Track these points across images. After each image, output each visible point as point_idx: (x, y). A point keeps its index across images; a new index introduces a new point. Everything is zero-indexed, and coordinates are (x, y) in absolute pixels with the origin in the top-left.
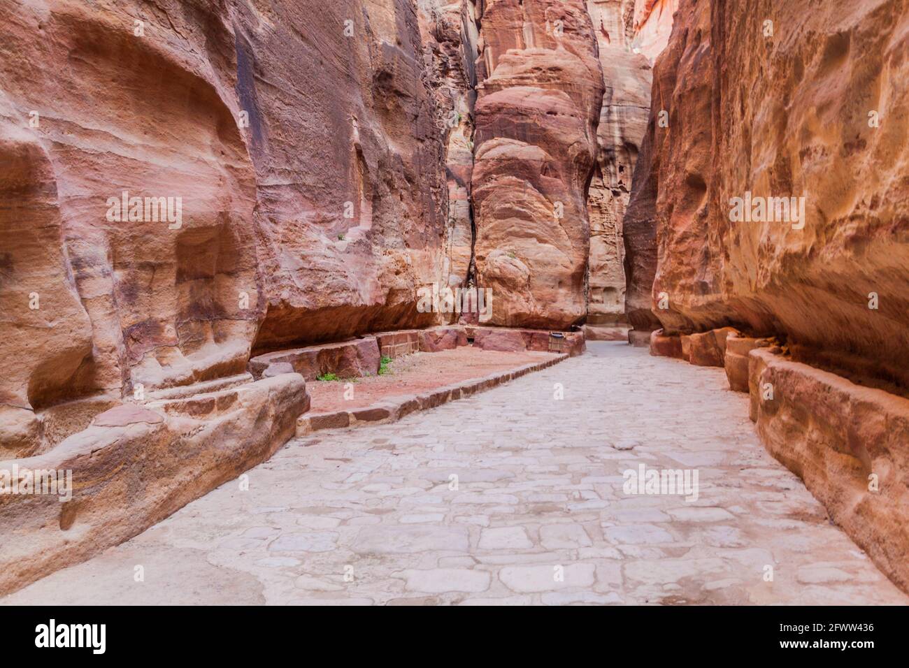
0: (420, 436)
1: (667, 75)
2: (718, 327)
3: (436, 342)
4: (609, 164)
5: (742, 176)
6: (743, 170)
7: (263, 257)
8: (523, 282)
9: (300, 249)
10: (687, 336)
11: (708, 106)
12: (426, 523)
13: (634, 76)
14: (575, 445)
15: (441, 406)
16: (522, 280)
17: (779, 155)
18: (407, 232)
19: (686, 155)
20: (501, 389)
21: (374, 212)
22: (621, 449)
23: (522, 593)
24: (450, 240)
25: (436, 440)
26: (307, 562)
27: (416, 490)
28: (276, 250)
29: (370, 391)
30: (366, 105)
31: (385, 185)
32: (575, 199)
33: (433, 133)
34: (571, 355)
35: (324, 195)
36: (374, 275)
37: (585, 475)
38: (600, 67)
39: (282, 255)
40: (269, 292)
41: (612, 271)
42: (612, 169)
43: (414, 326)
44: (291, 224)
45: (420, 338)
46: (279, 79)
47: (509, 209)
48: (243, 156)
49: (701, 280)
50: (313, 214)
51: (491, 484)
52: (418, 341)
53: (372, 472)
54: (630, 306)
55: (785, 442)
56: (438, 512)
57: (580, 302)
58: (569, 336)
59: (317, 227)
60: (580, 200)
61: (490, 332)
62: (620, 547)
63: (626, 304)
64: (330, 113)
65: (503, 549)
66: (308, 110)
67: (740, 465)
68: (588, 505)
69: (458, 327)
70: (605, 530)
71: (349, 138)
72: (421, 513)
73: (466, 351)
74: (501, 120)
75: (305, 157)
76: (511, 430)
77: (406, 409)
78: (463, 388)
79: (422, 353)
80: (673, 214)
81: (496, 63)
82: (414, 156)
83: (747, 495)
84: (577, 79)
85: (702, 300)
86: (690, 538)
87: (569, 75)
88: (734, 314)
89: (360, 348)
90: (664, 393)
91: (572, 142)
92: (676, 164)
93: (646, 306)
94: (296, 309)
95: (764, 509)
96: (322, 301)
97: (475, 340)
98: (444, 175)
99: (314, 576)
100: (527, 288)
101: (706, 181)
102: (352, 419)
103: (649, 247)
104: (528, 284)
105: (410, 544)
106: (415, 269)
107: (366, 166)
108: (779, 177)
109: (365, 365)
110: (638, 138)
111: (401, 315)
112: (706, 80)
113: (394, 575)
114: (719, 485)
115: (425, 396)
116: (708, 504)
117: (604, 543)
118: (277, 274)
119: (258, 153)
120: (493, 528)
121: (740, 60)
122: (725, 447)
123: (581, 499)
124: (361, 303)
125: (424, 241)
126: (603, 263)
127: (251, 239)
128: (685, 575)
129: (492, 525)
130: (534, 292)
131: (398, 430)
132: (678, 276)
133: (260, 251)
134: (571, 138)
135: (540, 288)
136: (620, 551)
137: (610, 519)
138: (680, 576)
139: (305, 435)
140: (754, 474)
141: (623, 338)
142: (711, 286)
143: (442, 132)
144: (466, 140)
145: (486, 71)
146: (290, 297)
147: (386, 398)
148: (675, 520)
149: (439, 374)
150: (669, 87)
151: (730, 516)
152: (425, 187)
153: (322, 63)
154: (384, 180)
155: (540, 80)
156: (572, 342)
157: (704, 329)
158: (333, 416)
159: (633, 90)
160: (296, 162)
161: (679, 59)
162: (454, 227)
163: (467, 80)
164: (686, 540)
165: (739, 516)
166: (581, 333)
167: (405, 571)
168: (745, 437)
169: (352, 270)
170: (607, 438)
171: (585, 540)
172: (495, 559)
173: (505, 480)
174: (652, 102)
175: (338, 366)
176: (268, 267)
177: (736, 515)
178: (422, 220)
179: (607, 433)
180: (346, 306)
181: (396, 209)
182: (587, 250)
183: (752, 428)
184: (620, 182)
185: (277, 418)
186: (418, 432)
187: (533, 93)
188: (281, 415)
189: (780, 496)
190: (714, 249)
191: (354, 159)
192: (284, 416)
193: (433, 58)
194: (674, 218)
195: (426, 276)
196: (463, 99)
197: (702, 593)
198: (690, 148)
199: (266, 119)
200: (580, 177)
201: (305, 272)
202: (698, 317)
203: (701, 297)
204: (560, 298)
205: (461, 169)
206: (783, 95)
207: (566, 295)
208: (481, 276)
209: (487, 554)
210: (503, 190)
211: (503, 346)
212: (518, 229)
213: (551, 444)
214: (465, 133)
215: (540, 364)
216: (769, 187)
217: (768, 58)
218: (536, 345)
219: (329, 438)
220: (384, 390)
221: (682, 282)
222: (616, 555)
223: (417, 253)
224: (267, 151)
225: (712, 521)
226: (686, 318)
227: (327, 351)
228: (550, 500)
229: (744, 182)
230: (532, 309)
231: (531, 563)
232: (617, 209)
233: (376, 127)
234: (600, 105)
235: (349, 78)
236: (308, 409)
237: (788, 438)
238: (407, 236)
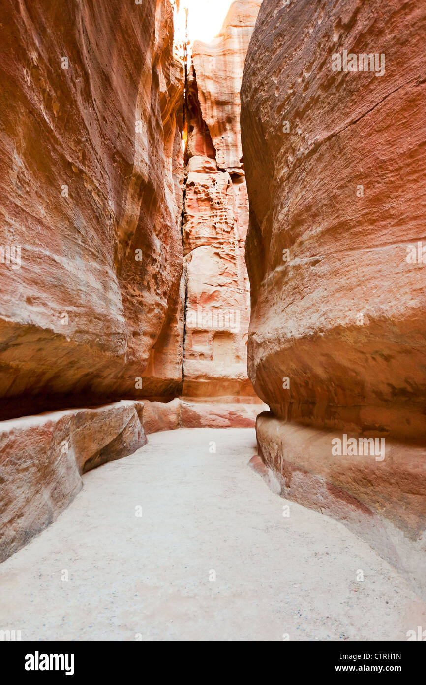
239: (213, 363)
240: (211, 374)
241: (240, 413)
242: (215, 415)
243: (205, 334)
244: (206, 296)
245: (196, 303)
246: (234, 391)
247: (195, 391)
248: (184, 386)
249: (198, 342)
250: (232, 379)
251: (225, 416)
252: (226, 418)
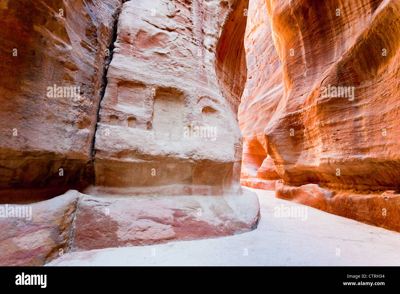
239: (151, 133)
240: (145, 150)
241: (192, 213)
242: (148, 218)
243: (141, 89)
244: (144, 37)
245: (129, 43)
246: (185, 178)
247: (119, 178)
248: (96, 169)
249: (127, 100)
250: (181, 159)
251: (166, 219)
252: (168, 224)
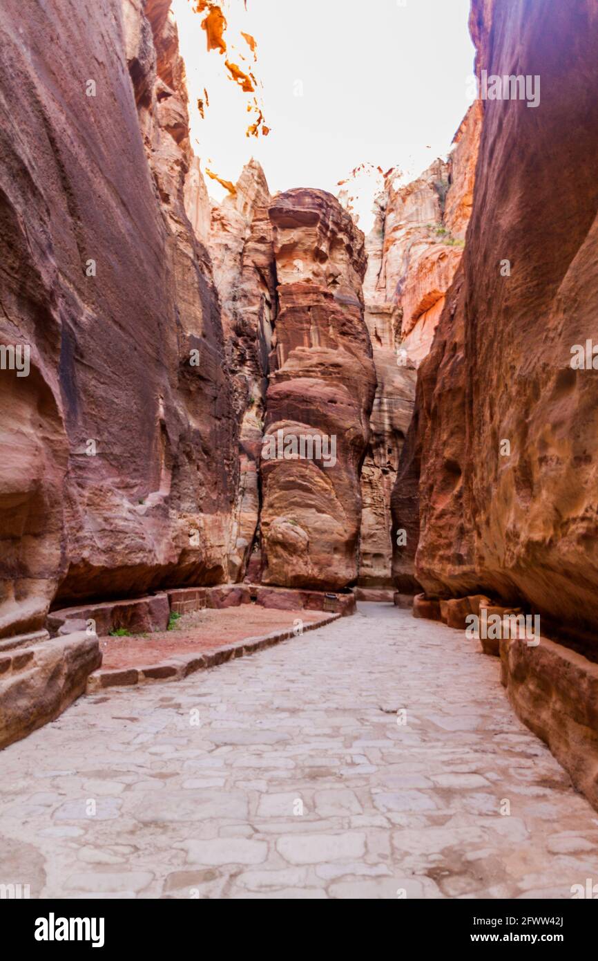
0: (204, 695)
1: (429, 377)
2: (472, 594)
3: (222, 600)
4: (379, 446)
5: (491, 470)
6: (492, 465)
7: (68, 519)
8: (303, 547)
9: (104, 512)
10: (446, 602)
11: (463, 405)
12: (207, 788)
13: (401, 374)
14: (347, 707)
15: (225, 664)
16: (301, 545)
17: (522, 457)
18: (201, 499)
19: (445, 444)
20: (280, 647)
21: (173, 479)
22: (388, 712)
23: (298, 865)
24: (239, 507)
25: (219, 700)
26: (91, 831)
27: (198, 752)
28: (81, 512)
29: (159, 647)
30: (172, 386)
31: (184, 456)
32: (350, 476)
33: (229, 413)
34: (344, 615)
35: (129, 463)
36: (169, 537)
37: (356, 738)
38: (373, 366)
39: (86, 517)
40: (71, 551)
41: (381, 539)
42: (382, 451)
43: (203, 584)
44: (96, 489)
45: (207, 596)
46: (97, 361)
47: (293, 482)
48: (59, 429)
49: (457, 552)
50: (117, 480)
51: (270, 747)
52: (205, 599)
53: (157, 733)
54: (396, 572)
55: (532, 709)
56: (220, 777)
57: (352, 567)
58: (342, 598)
59: (120, 492)
60: (355, 477)
61: (272, 592)
62: (389, 815)
63: (392, 569)
64: (140, 392)
65: (279, 817)
66: (120, 389)
67: (494, 730)
68: (358, 770)
69: (242, 586)
70: (374, 796)
71: (154, 413)
72: (204, 777)
73: (249, 609)
74: (289, 405)
75: (115, 429)
76: (288, 690)
77: (193, 667)
78: (245, 647)
79: (208, 609)
80: (433, 493)
81: (287, 357)
82: (211, 432)
83: (502, 762)
84: (354, 375)
85: (458, 570)
86: (451, 806)
87: (348, 371)
88: (485, 583)
89: (152, 605)
90: (426, 655)
91: (348, 427)
92: (436, 451)
93: (409, 572)
94: (96, 567)
95: (517, 776)
96: (119, 560)
97: (258, 599)
98: (236, 450)
99: (97, 847)
100: (306, 553)
101: (461, 467)
102: (141, 677)
103: (413, 520)
104: (307, 549)
105: (193, 812)
106: (207, 532)
107: (168, 439)
108: (523, 476)
109: (155, 621)
110: (404, 426)
111: (191, 574)
112: (461, 383)
113: (175, 845)
114: (476, 751)
115: (211, 654)
116: (467, 770)
117: (374, 811)
118: (81, 534)
119: (72, 425)
120: (272, 793)
121: (489, 375)
122: (480, 711)
123: (353, 764)
124: (155, 562)
125: (216, 507)
126: (373, 532)
127: (59, 503)
128: (448, 845)
129: (270, 791)
130: (312, 556)
131: (184, 688)
132: (438, 548)
133: (66, 513)
134: (348, 424)
135: (317, 553)
136: (389, 820)
137: (379, 785)
138: (442, 846)
139: (95, 692)
140: (507, 739)
141: (388, 600)
142: (465, 558)
143: (237, 413)
144: (257, 420)
145: (277, 362)
146: (91, 556)
147: (175, 656)
148: (438, 786)
149: (224, 631)
150: (430, 386)
151: (487, 783)
152: (219, 459)
153: (136, 349)
154: (184, 452)
155: (323, 373)
156: (344, 602)
157: (459, 595)
158: (123, 673)
159: (401, 386)
160: (106, 434)
161: (439, 364)
162: (243, 495)
163: (261, 370)
164: (448, 807)
165: (494, 783)
166: (352, 595)
167: (186, 841)
168: (497, 701)
169: (149, 532)
170: (375, 700)
171: (356, 807)
172: (272, 827)
173: (283, 743)
174: (417, 397)
175: (129, 622)
176: (72, 528)
177: (491, 782)
178: (215, 488)
179: (376, 695)
180: (142, 565)
181: (192, 477)
182: (360, 521)
183: (503, 693)
184: (389, 463)
185: (69, 677)
186: (203, 690)
187: (317, 384)
188: (73, 673)
189: (529, 762)
190: (468, 526)
191: (158, 433)
192: (76, 674)
193: (233, 350)
194: (434, 497)
195: (216, 538)
196: (256, 385)
197: (463, 863)
198: (448, 439)
199: (82, 395)
200: (354, 457)
201: (106, 533)
202: (454, 584)
203: (457, 567)
204: (335, 563)
205: (252, 445)
206: (524, 410)
207: (340, 561)
208: (266, 540)
209: (265, 822)
210: (288, 465)
211: (282, 604)
212: (299, 500)
213: (325, 706)
214: (257, 414)
215: (316, 623)
216: (513, 482)
217: (511, 377)
218: (313, 605)
219: (117, 696)
220: (172, 647)
221: (441, 553)
222: (386, 824)
223: (209, 518)
224: (80, 423)
225: (470, 787)
226: (445, 585)
227: (121, 607)
228: (324, 764)
229: (493, 474)
230: (310, 572)
231: (306, 831)
232: (385, 485)
233: (180, 406)
234: (373, 397)
235: (159, 362)
236: (99, 666)
237: (535, 706)
238: (201, 502)
